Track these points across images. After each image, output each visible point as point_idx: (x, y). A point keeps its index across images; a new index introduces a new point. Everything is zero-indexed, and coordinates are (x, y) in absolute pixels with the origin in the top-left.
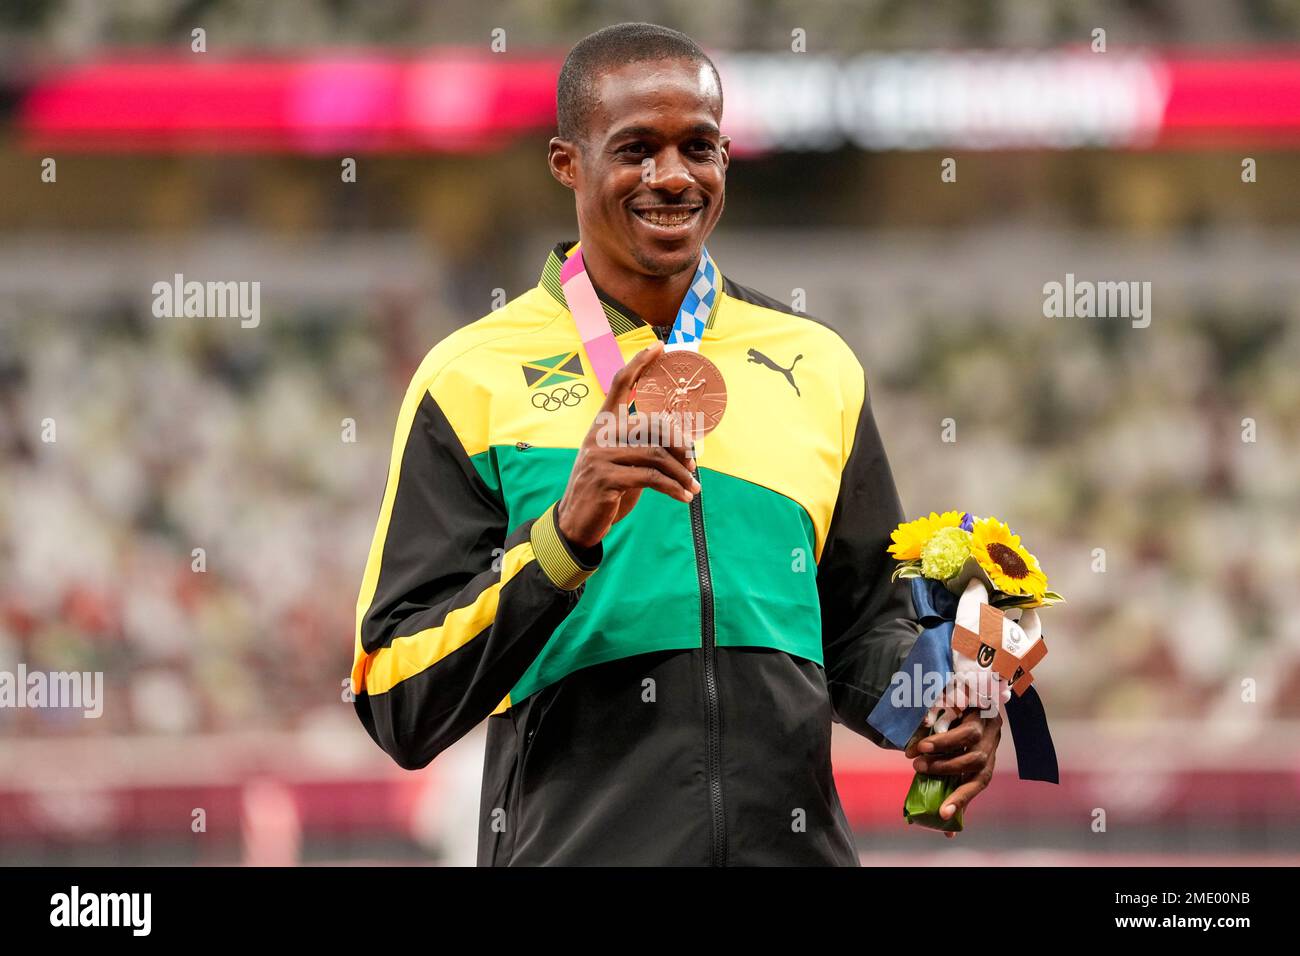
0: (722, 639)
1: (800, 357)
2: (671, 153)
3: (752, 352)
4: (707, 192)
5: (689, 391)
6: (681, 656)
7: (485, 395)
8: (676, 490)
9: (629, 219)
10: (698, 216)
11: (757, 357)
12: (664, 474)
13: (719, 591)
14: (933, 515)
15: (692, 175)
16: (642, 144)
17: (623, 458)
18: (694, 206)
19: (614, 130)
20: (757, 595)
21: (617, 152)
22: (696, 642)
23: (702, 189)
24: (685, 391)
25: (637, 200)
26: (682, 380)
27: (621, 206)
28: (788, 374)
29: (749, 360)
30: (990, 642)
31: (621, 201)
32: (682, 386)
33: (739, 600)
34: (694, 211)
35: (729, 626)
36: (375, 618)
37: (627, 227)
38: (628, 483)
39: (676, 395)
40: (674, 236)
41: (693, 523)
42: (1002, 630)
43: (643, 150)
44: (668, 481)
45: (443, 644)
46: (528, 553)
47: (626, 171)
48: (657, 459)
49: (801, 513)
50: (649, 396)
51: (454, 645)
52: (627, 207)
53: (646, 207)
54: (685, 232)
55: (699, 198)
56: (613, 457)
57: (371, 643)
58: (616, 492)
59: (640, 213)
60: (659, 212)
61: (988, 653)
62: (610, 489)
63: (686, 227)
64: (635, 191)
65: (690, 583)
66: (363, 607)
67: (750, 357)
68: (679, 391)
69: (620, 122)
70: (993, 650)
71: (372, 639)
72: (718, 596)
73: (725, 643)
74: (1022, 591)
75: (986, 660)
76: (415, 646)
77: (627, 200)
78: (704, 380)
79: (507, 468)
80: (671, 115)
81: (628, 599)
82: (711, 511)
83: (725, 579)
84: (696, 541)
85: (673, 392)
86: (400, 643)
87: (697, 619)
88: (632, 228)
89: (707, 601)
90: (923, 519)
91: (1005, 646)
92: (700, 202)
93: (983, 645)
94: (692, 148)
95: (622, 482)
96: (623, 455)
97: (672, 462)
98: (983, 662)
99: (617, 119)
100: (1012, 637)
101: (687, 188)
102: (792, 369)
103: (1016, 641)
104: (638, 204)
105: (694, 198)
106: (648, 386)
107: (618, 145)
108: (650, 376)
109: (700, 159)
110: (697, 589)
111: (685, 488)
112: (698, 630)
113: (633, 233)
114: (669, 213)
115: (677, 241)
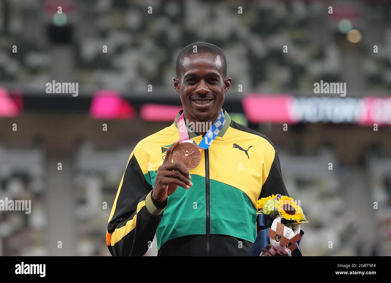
0: (212, 232)
1: (251, 146)
2: (202, 82)
3: (235, 144)
4: (216, 95)
5: (189, 155)
6: (199, 237)
7: (148, 155)
8: (184, 185)
9: (191, 102)
10: (212, 102)
11: (236, 146)
12: (180, 180)
13: (212, 217)
14: (273, 195)
15: (210, 89)
16: (193, 79)
17: (167, 175)
18: (210, 98)
19: (186, 74)
20: (225, 219)
21: (186, 81)
22: (204, 232)
23: (214, 93)
24: (188, 155)
25: (192, 96)
26: (187, 151)
27: (188, 98)
28: (246, 152)
29: (233, 147)
30: (279, 234)
31: (188, 96)
32: (187, 153)
33: (219, 220)
34: (211, 100)
35: (215, 228)
36: (112, 222)
37: (190, 105)
38: (168, 183)
39: (185, 156)
40: (203, 107)
41: (206, 196)
42: (283, 231)
43: (194, 81)
44: (181, 182)
45: (125, 231)
46: (144, 204)
47: (190, 87)
48: (177, 175)
49: (243, 194)
50: (176, 156)
51: (128, 232)
52: (190, 98)
53: (195, 98)
54: (207, 106)
55: (213, 96)
56: (164, 175)
57: (110, 230)
58: (165, 185)
59: (194, 100)
60: (199, 100)
61: (279, 237)
62: (162, 184)
63: (208, 104)
64: (192, 94)
65: (203, 215)
66: (110, 220)
67: (234, 146)
68: (186, 155)
69: (187, 72)
70: (280, 237)
71: (110, 229)
72: (212, 219)
73: (213, 233)
74: (291, 219)
75: (278, 240)
76: (120, 231)
77: (190, 96)
78: (194, 152)
79: (153, 178)
80: (202, 70)
81: (183, 219)
82: (212, 193)
83: (214, 213)
84: (206, 201)
85: (184, 155)
86: (117, 230)
87: (205, 225)
88: (191, 105)
89: (208, 220)
90: (270, 196)
91: (284, 235)
92: (212, 97)
93: (277, 235)
94: (210, 80)
95: (167, 182)
96: (167, 174)
97: (182, 177)
98: (277, 240)
99: (186, 71)
100: (287, 233)
101: (207, 93)
102: (248, 150)
103: (288, 234)
104: (193, 98)
105: (211, 96)
106: (176, 153)
107: (187, 79)
108: (177, 150)
109: (212, 84)
110: (205, 217)
111: (187, 185)
112: (205, 229)
113: (192, 106)
114: (202, 100)
115: (205, 109)
